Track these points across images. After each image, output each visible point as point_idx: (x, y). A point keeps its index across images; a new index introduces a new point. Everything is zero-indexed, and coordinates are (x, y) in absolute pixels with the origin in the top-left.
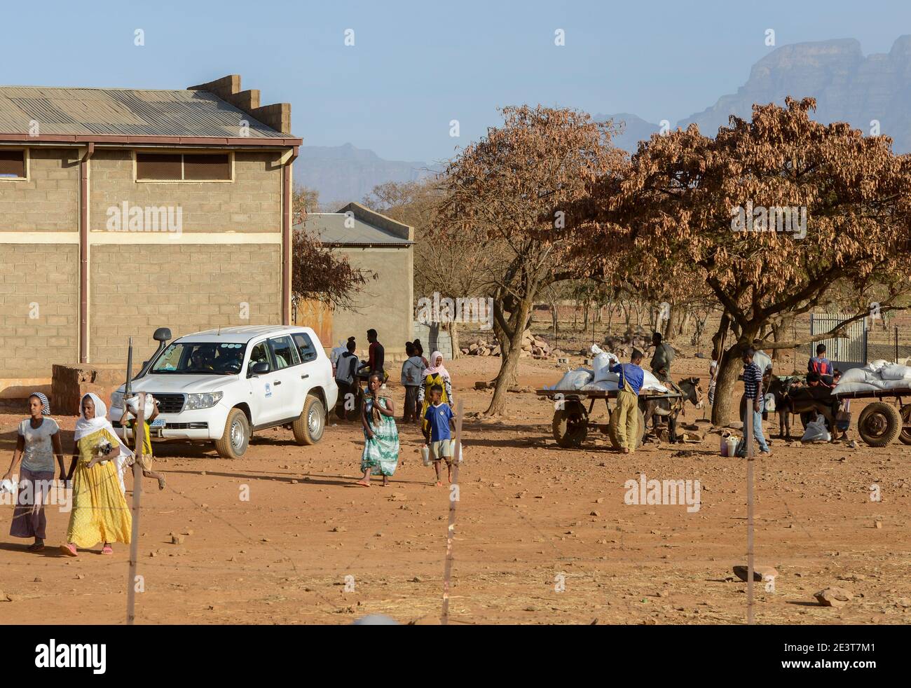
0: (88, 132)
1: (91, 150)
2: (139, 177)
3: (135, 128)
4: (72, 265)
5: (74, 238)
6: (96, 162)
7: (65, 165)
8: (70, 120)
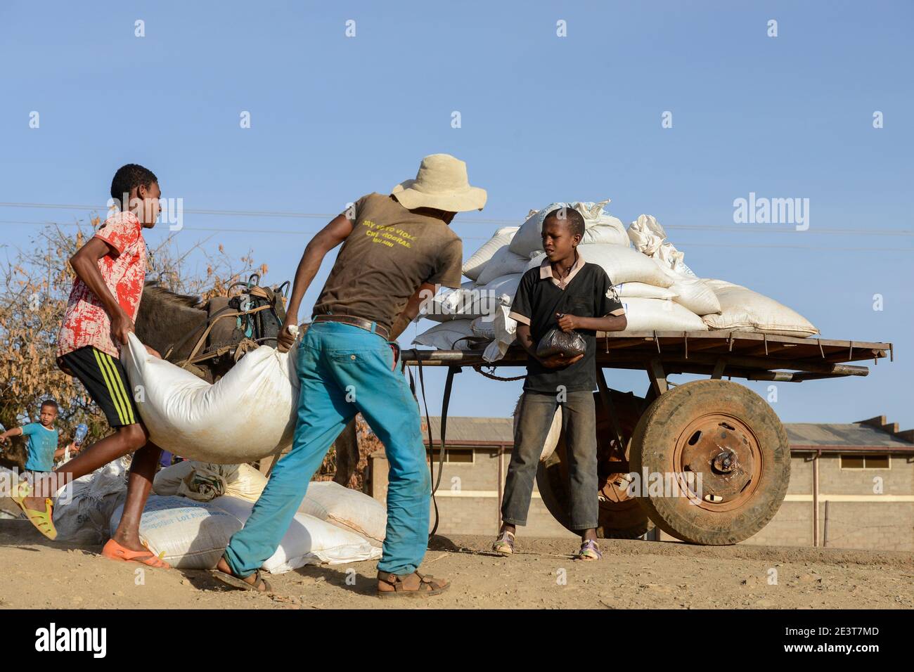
0: (817, 445)
1: (820, 453)
2: (842, 467)
3: (839, 443)
4: (809, 512)
5: (810, 498)
6: (821, 459)
7: (806, 461)
8: (805, 439)
